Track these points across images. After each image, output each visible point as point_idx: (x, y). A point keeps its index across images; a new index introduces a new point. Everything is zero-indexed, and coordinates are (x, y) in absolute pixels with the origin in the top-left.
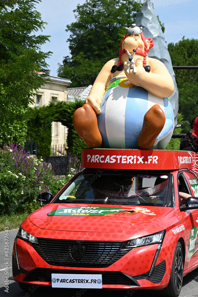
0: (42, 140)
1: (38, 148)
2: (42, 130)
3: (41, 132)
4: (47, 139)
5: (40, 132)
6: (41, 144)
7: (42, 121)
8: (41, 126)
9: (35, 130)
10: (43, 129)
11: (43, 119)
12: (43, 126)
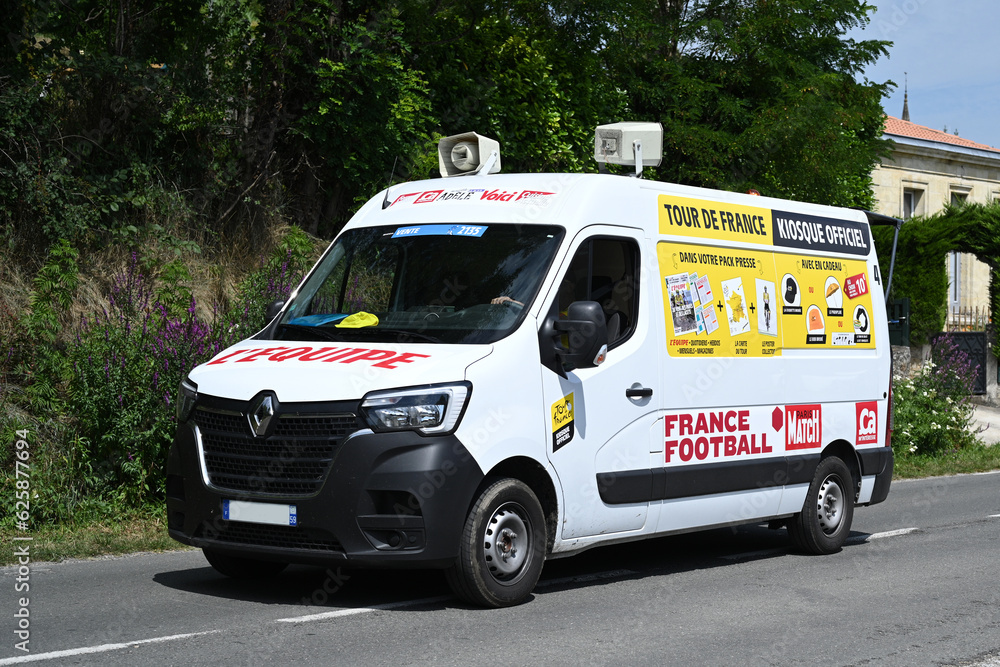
0: (923, 293)
1: (911, 313)
2: (923, 271)
3: (920, 276)
4: (932, 292)
5: (917, 276)
6: (918, 304)
7: (921, 250)
8: (920, 263)
9: (905, 270)
10: (924, 268)
11: (924, 245)
12: (924, 262)
